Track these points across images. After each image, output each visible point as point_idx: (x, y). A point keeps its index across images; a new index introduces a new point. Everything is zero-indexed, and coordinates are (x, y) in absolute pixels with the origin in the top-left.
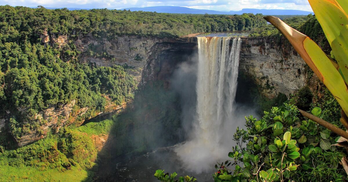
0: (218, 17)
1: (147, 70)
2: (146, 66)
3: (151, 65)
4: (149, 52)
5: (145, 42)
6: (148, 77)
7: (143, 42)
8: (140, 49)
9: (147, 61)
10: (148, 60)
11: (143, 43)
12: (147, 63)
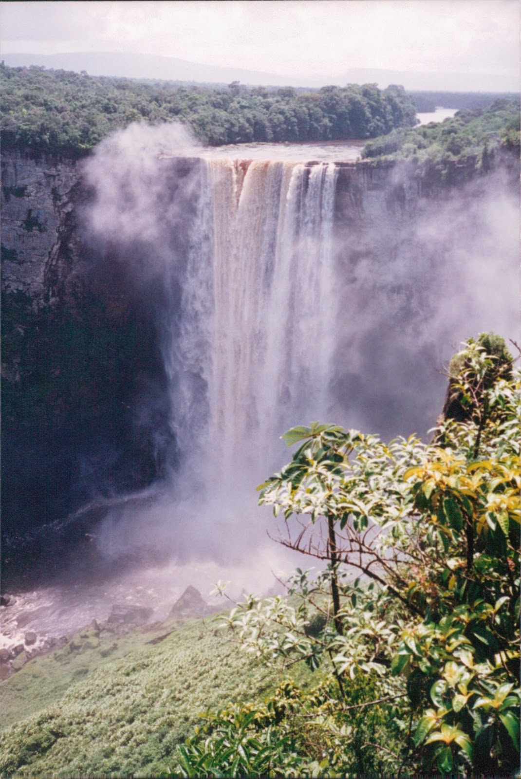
0: (273, 94)
1: (60, 262)
2: (56, 247)
3: (71, 245)
4: (65, 204)
5: (53, 172)
6: (63, 282)
7: (47, 171)
8: (37, 192)
9: (58, 231)
10: (61, 230)
11: (44, 173)
12: (59, 238)
